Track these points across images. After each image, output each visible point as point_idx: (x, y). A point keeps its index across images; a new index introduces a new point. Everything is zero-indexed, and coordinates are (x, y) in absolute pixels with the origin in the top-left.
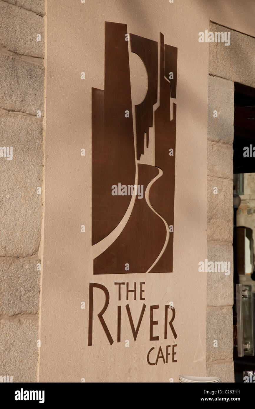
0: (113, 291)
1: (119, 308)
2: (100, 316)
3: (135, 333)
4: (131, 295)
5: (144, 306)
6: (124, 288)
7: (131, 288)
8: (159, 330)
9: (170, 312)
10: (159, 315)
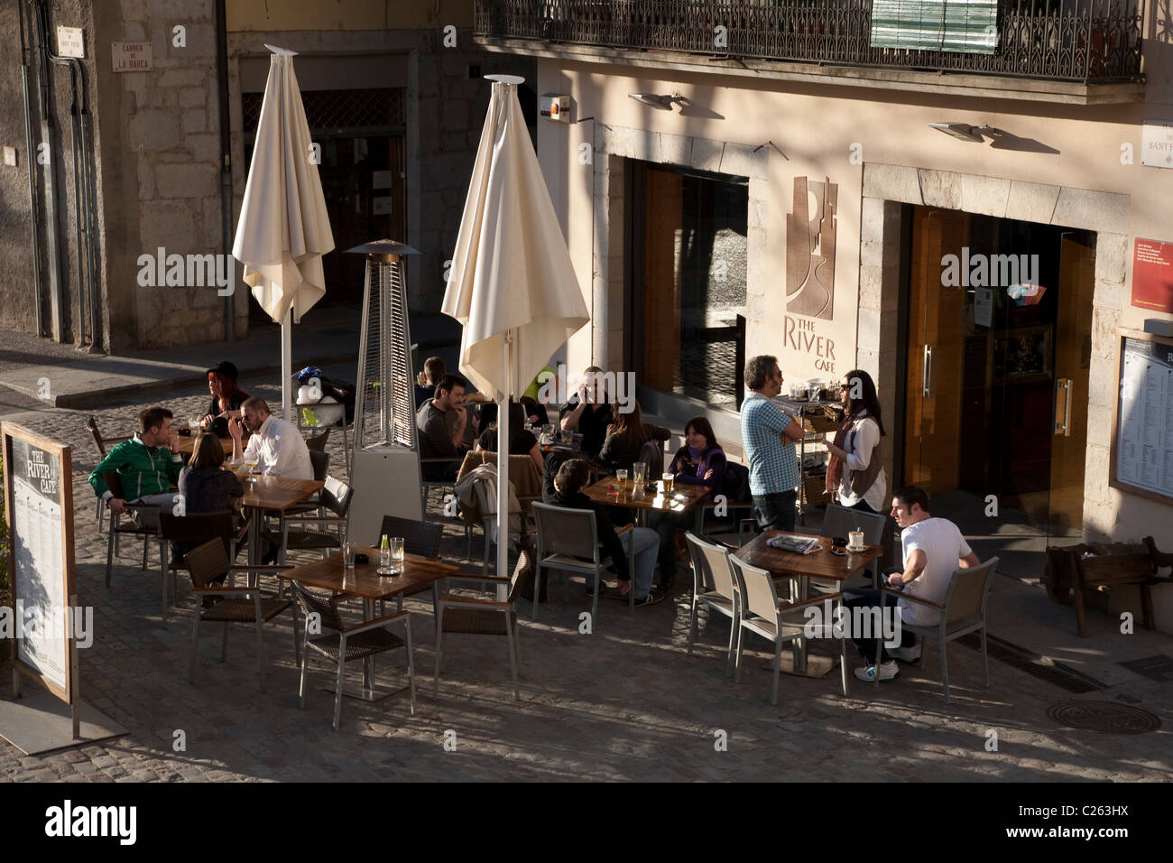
0: (797, 323)
1: (800, 333)
2: (790, 334)
3: (809, 348)
4: (806, 327)
5: (814, 336)
6: (802, 322)
7: (807, 323)
8: (823, 351)
9: (830, 344)
10: (824, 343)
